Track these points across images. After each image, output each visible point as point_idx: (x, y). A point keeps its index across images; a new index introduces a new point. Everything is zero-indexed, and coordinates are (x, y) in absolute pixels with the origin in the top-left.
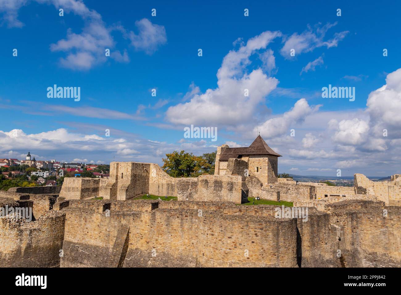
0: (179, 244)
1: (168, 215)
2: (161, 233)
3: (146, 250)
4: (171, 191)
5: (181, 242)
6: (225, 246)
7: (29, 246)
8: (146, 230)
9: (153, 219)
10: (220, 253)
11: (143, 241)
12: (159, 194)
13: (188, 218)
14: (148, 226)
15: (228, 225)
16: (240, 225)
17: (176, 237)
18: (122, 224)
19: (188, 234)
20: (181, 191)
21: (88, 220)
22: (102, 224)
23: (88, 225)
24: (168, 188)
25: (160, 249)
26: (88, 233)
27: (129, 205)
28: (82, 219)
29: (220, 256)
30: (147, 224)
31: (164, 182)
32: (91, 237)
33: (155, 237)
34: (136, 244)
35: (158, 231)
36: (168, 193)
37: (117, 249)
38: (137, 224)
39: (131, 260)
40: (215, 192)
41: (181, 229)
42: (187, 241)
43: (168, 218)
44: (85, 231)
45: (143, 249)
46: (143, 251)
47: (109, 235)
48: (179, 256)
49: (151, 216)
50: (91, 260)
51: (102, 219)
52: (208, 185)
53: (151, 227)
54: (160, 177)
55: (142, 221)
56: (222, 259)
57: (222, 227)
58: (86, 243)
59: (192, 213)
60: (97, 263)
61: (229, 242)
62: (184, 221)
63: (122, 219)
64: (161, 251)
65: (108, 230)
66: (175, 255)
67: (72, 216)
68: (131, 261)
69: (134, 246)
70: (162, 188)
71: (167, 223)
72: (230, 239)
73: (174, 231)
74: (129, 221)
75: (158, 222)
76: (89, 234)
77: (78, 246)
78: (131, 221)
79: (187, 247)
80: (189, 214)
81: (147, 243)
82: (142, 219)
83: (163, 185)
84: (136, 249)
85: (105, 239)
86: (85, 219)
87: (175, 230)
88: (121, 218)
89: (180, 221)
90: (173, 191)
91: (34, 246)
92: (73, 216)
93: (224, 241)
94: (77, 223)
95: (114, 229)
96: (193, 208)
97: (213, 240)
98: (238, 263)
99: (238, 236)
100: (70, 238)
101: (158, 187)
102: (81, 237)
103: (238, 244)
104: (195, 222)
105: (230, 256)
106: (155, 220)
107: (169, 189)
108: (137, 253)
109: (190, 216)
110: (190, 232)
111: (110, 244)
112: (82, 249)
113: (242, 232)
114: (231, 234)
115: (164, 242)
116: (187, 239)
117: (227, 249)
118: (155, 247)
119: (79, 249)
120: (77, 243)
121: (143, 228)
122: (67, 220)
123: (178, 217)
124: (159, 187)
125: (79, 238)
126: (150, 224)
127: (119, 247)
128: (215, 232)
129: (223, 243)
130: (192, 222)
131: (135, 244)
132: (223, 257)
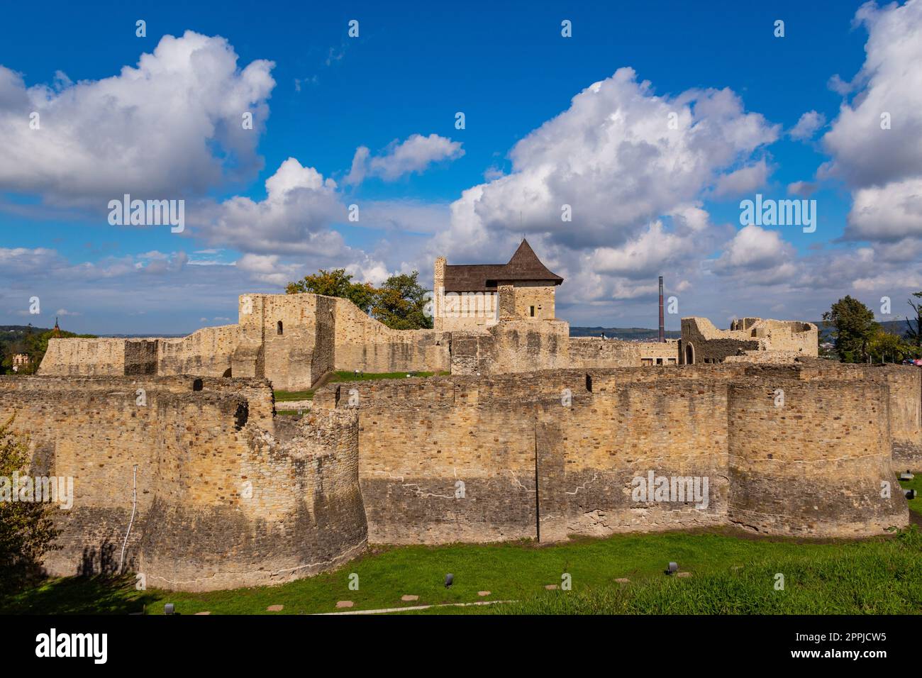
0: (687, 447)
1: (659, 393)
2: (642, 431)
3: (612, 470)
4: (402, 360)
5: (692, 442)
6: (829, 435)
7: (320, 499)
8: (606, 429)
9: (622, 405)
10: (818, 448)
11: (601, 451)
12: (365, 369)
13: (705, 395)
14: (613, 419)
15: (834, 396)
16: (853, 395)
17: (679, 435)
18: (544, 423)
19: (707, 426)
20: (459, 357)
21: (436, 425)
22: (482, 428)
23: (439, 435)
24: (393, 354)
25: (643, 462)
26: (439, 454)
27: (529, 384)
28: (418, 423)
29: (818, 453)
30: (610, 417)
31: (381, 340)
32: (452, 460)
33: (630, 440)
34: (584, 461)
35: (637, 427)
36: (393, 365)
37: (552, 475)
38: (583, 418)
39: (578, 494)
40: (529, 355)
41: (690, 418)
42: (703, 439)
43: (660, 399)
44: (431, 450)
45: (601, 468)
46: (604, 471)
47: (506, 452)
48: (691, 469)
49: (618, 399)
50: (467, 510)
51: (482, 418)
52: (517, 342)
53: (621, 422)
54: (367, 330)
55: (596, 411)
56: (824, 457)
57: (821, 401)
58: (437, 476)
59: (714, 386)
60: (487, 513)
61: (836, 426)
62: (696, 402)
63: (541, 412)
64: (647, 467)
65: (501, 439)
66: (681, 469)
67: (381, 420)
68: (581, 496)
69: (577, 465)
70: (376, 354)
71: (657, 410)
72: (838, 421)
73: (675, 423)
74: (560, 415)
75: (635, 408)
76: (445, 454)
77: (410, 487)
78: (566, 413)
79: (705, 451)
80: (706, 387)
81: (610, 454)
82: (595, 407)
83: (378, 348)
84: (585, 470)
85: (493, 461)
86: (426, 422)
87: (677, 421)
88: (537, 411)
89: (687, 403)
90: (407, 359)
91: (327, 496)
92: (386, 418)
93: (826, 425)
94: (402, 433)
95: (519, 437)
96: (690, 378)
97: (802, 426)
98: (852, 460)
99: (850, 415)
100: (376, 473)
101: (361, 352)
102: (418, 464)
103: (851, 428)
104: (720, 401)
105: (838, 450)
106: (628, 405)
107: (397, 356)
108: (591, 479)
109: (708, 392)
110: (711, 421)
111: (511, 469)
112: (428, 491)
113: (856, 406)
114: (839, 412)
115: (651, 447)
116: (703, 435)
117: (833, 438)
118: (631, 461)
119: (418, 492)
120: (406, 481)
121: (599, 426)
122: (363, 429)
123: (682, 396)
124: (365, 351)
125: (410, 468)
126: (615, 413)
127: (553, 471)
128: (805, 412)
129: (826, 430)
130: (713, 403)
131: (581, 461)
132: (826, 453)
